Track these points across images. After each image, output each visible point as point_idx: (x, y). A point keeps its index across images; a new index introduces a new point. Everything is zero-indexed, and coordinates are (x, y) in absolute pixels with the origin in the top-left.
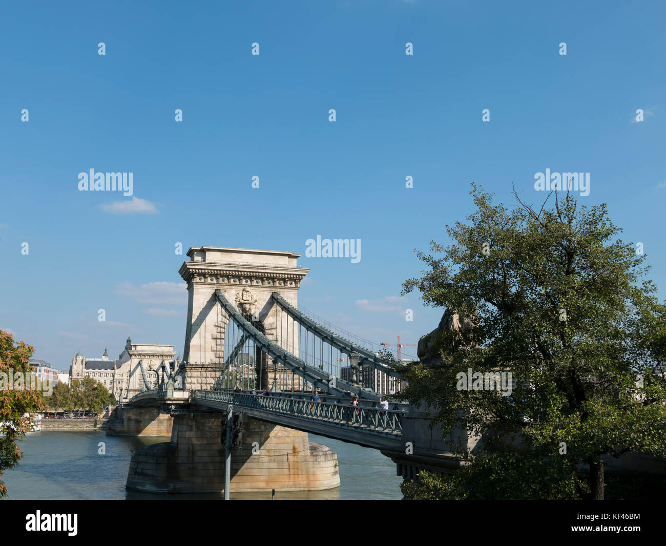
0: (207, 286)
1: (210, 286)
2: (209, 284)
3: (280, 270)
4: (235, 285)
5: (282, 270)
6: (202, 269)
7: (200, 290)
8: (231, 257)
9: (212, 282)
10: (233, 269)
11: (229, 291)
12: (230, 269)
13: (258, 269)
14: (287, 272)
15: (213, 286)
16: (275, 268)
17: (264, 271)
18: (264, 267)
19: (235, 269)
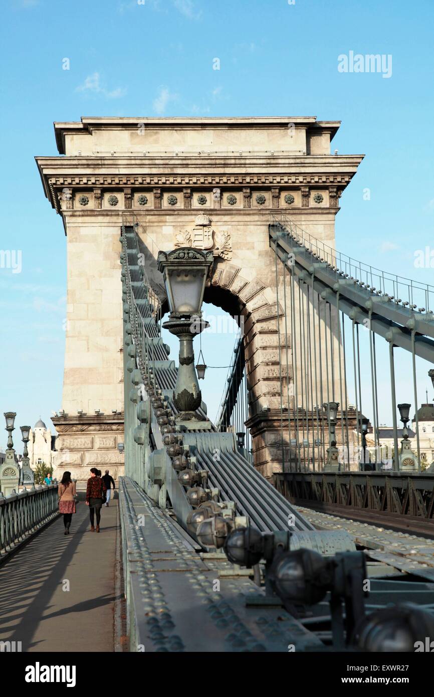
0: (100, 219)
1: (107, 219)
2: (106, 213)
3: (284, 165)
4: (171, 212)
5: (290, 165)
6: (80, 176)
7: (84, 231)
8: (156, 141)
9: (113, 208)
10: (161, 171)
11: (158, 229)
12: (154, 171)
13: (225, 165)
14: (303, 170)
15: (114, 219)
16: (272, 160)
17: (243, 171)
18: (240, 161)
19: (167, 171)
